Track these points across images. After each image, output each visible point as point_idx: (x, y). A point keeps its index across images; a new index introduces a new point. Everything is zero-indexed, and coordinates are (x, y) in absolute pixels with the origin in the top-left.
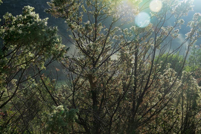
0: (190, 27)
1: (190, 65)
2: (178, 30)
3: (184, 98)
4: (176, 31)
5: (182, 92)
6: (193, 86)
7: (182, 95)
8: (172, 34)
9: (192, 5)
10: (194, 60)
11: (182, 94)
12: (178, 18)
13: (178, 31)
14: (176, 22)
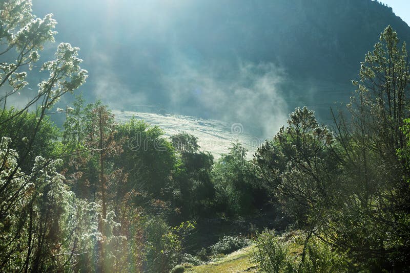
0: (49, 69)
1: (66, 140)
2: (25, 73)
3: (36, 215)
4: (21, 76)
5: (30, 203)
6: (55, 189)
7: (31, 209)
8: (13, 80)
9: (53, 30)
10: (75, 128)
11: (30, 206)
12: (23, 53)
13: (24, 75)
14: (18, 60)
